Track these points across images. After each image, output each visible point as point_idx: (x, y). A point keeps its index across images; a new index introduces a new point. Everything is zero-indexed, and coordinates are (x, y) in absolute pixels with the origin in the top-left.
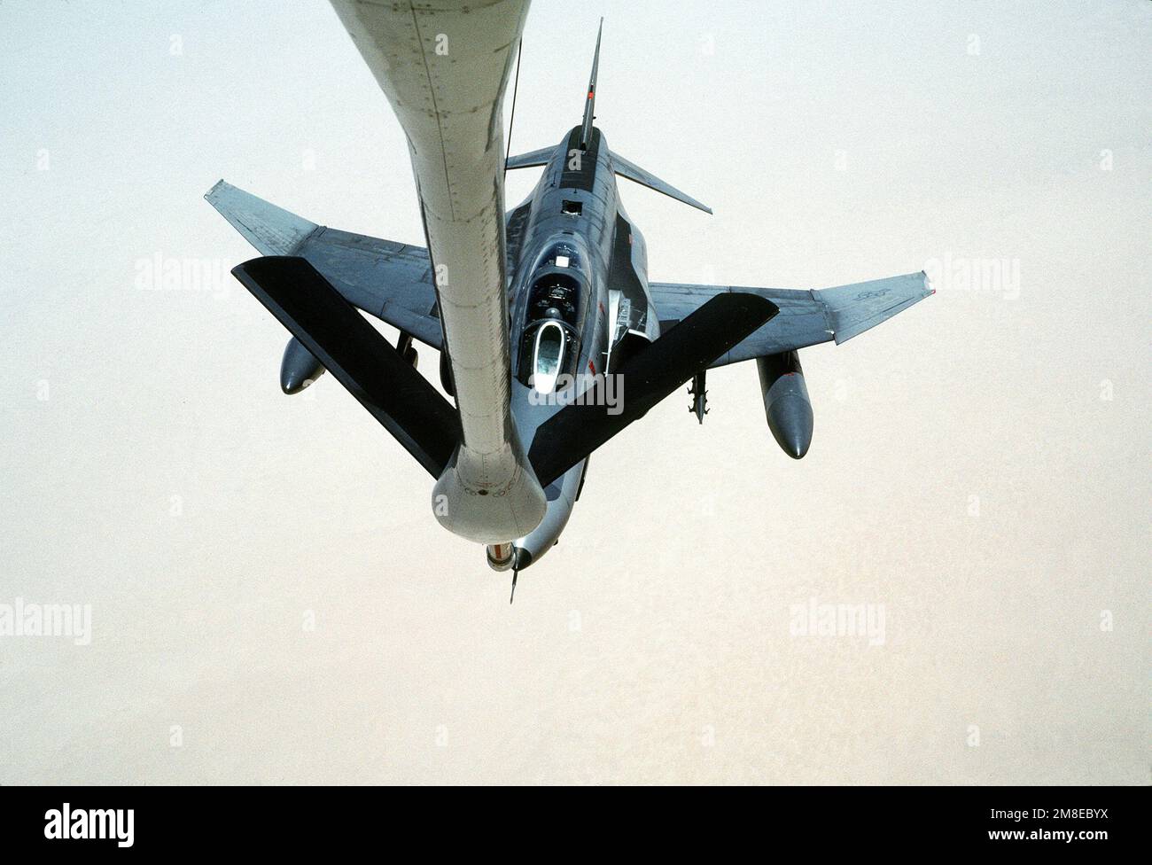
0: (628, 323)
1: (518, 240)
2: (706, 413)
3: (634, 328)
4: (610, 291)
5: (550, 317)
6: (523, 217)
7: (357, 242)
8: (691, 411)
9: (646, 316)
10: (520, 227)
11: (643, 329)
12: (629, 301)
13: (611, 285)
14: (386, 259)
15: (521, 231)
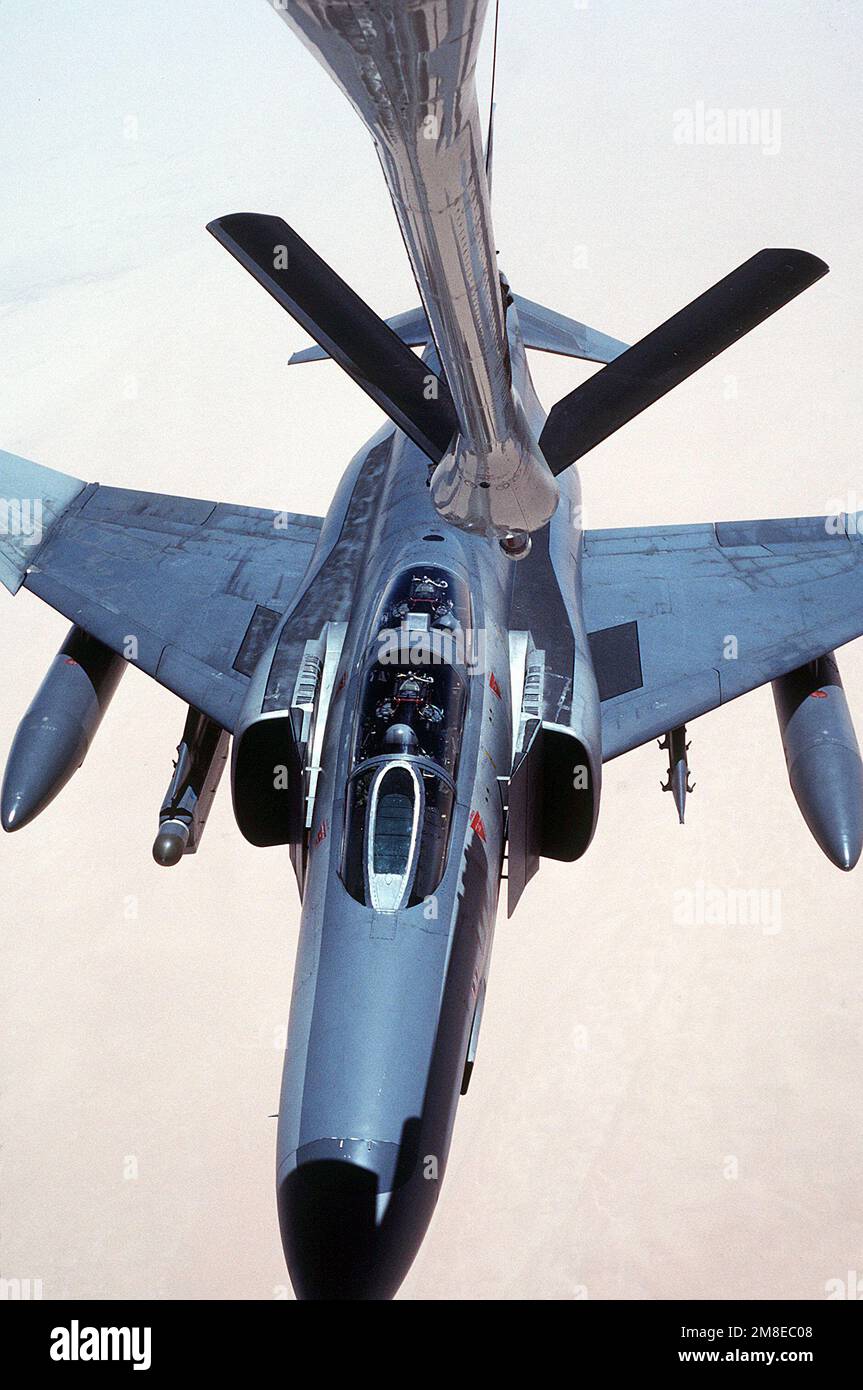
0: (540, 705)
1: (363, 530)
2: (691, 791)
3: (550, 717)
4: (512, 635)
5: (396, 747)
6: (376, 473)
7: (141, 511)
8: (665, 789)
9: (572, 686)
10: (369, 499)
11: (565, 718)
12: (542, 653)
13: (512, 621)
14: (180, 546)
15: (370, 508)
